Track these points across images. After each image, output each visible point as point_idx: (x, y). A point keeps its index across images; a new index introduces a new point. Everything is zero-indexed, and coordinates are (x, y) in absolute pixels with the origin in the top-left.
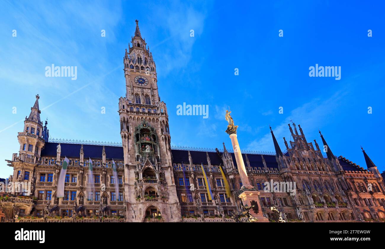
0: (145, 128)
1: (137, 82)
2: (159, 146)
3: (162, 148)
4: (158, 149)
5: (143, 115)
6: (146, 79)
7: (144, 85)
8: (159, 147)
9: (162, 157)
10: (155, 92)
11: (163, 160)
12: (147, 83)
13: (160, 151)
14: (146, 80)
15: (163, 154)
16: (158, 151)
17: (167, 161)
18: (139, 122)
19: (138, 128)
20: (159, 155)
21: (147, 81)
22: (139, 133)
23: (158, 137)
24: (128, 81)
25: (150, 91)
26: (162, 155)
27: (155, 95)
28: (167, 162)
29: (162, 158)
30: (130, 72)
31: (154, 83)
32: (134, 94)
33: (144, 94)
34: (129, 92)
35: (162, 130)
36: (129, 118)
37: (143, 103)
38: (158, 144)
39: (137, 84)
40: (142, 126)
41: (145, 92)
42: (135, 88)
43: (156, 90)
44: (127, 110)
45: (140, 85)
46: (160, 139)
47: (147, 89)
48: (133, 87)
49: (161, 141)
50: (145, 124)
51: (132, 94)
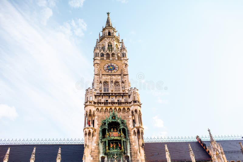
0: (114, 121)
1: (106, 70)
2: (130, 142)
3: (133, 144)
4: (128, 146)
5: (112, 105)
6: (116, 65)
7: (114, 72)
8: (130, 144)
9: (133, 157)
10: (125, 78)
11: (134, 161)
12: (118, 69)
13: (130, 149)
16: (128, 148)
18: (106, 115)
21: (118, 67)
22: (107, 127)
23: (128, 131)
24: (97, 69)
25: (120, 77)
26: (133, 154)
27: (125, 81)
29: (132, 159)
30: (100, 61)
31: (125, 68)
32: (103, 82)
33: (114, 81)
34: (97, 80)
35: (134, 121)
36: (95, 110)
37: (112, 91)
38: (128, 139)
39: (106, 71)
40: (111, 119)
41: (115, 79)
42: (104, 76)
43: (126, 76)
44: (94, 102)
45: (109, 72)
46: (130, 133)
47: (117, 76)
48: (102, 75)
49: (132, 135)
50: (114, 117)
51: (101, 82)
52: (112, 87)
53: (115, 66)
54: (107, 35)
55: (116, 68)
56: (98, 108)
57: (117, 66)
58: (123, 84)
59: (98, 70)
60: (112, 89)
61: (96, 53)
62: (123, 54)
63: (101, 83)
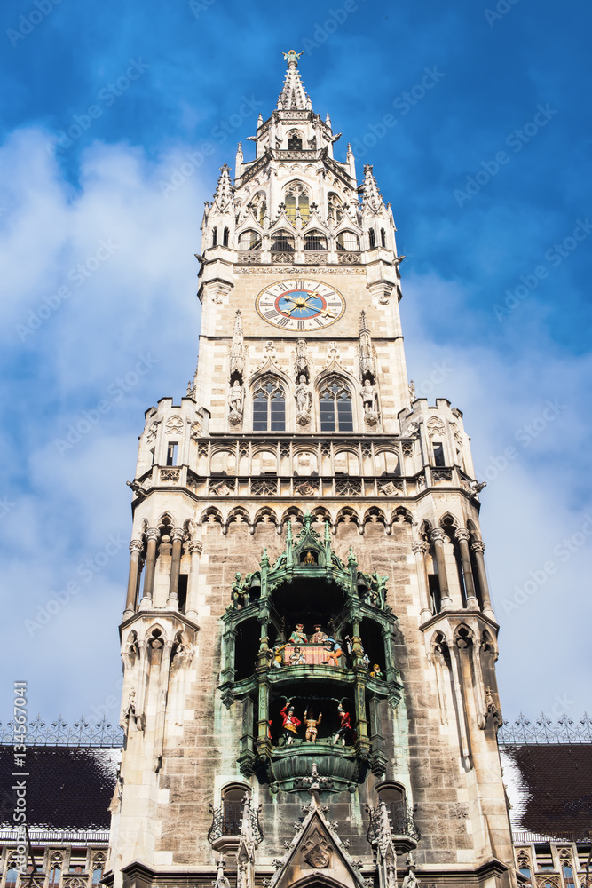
0: (308, 574)
1: (272, 314)
2: (408, 700)
3: (432, 714)
4: (400, 724)
5: (302, 491)
6: (329, 290)
7: (316, 325)
8: (411, 716)
9: (428, 791)
10: (386, 356)
11: (436, 819)
12: (339, 310)
13: (412, 741)
14: (328, 300)
15: (438, 768)
16: (396, 741)
17: (469, 823)
18: (264, 545)
19: (256, 583)
20: (402, 777)
21: (338, 300)
22: (264, 613)
23: (398, 637)
24: (219, 312)
25: (351, 351)
26: (427, 773)
27: (385, 371)
28: (474, 827)
29: (426, 802)
30: (238, 268)
31: (381, 307)
32: (247, 376)
33: (315, 372)
34: (218, 368)
35: (435, 586)
36: (197, 519)
37: (303, 422)
38: (397, 686)
39: (272, 320)
40: (289, 564)
41: (320, 362)
42: (256, 343)
43: (390, 344)
44: (190, 473)
45: (288, 326)
46: (413, 652)
47: (332, 344)
48: (246, 338)
49: (422, 663)
50: (309, 554)
51: (236, 377)
52: (301, 397)
53: (322, 294)
54: (285, 146)
55: (330, 305)
56: (212, 511)
57: (336, 296)
58: (370, 388)
59: (224, 318)
60: (304, 413)
61: (215, 232)
62: (371, 232)
63: (236, 382)
